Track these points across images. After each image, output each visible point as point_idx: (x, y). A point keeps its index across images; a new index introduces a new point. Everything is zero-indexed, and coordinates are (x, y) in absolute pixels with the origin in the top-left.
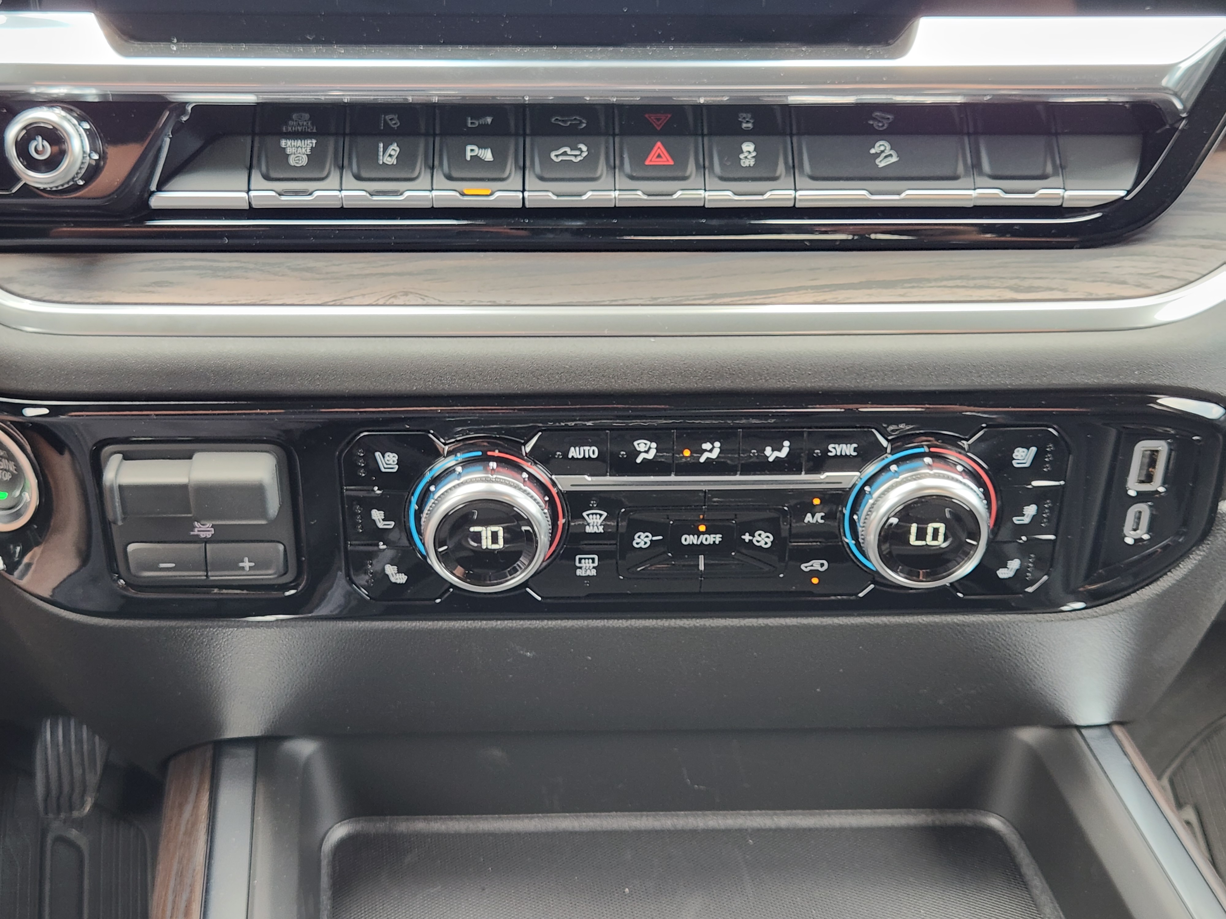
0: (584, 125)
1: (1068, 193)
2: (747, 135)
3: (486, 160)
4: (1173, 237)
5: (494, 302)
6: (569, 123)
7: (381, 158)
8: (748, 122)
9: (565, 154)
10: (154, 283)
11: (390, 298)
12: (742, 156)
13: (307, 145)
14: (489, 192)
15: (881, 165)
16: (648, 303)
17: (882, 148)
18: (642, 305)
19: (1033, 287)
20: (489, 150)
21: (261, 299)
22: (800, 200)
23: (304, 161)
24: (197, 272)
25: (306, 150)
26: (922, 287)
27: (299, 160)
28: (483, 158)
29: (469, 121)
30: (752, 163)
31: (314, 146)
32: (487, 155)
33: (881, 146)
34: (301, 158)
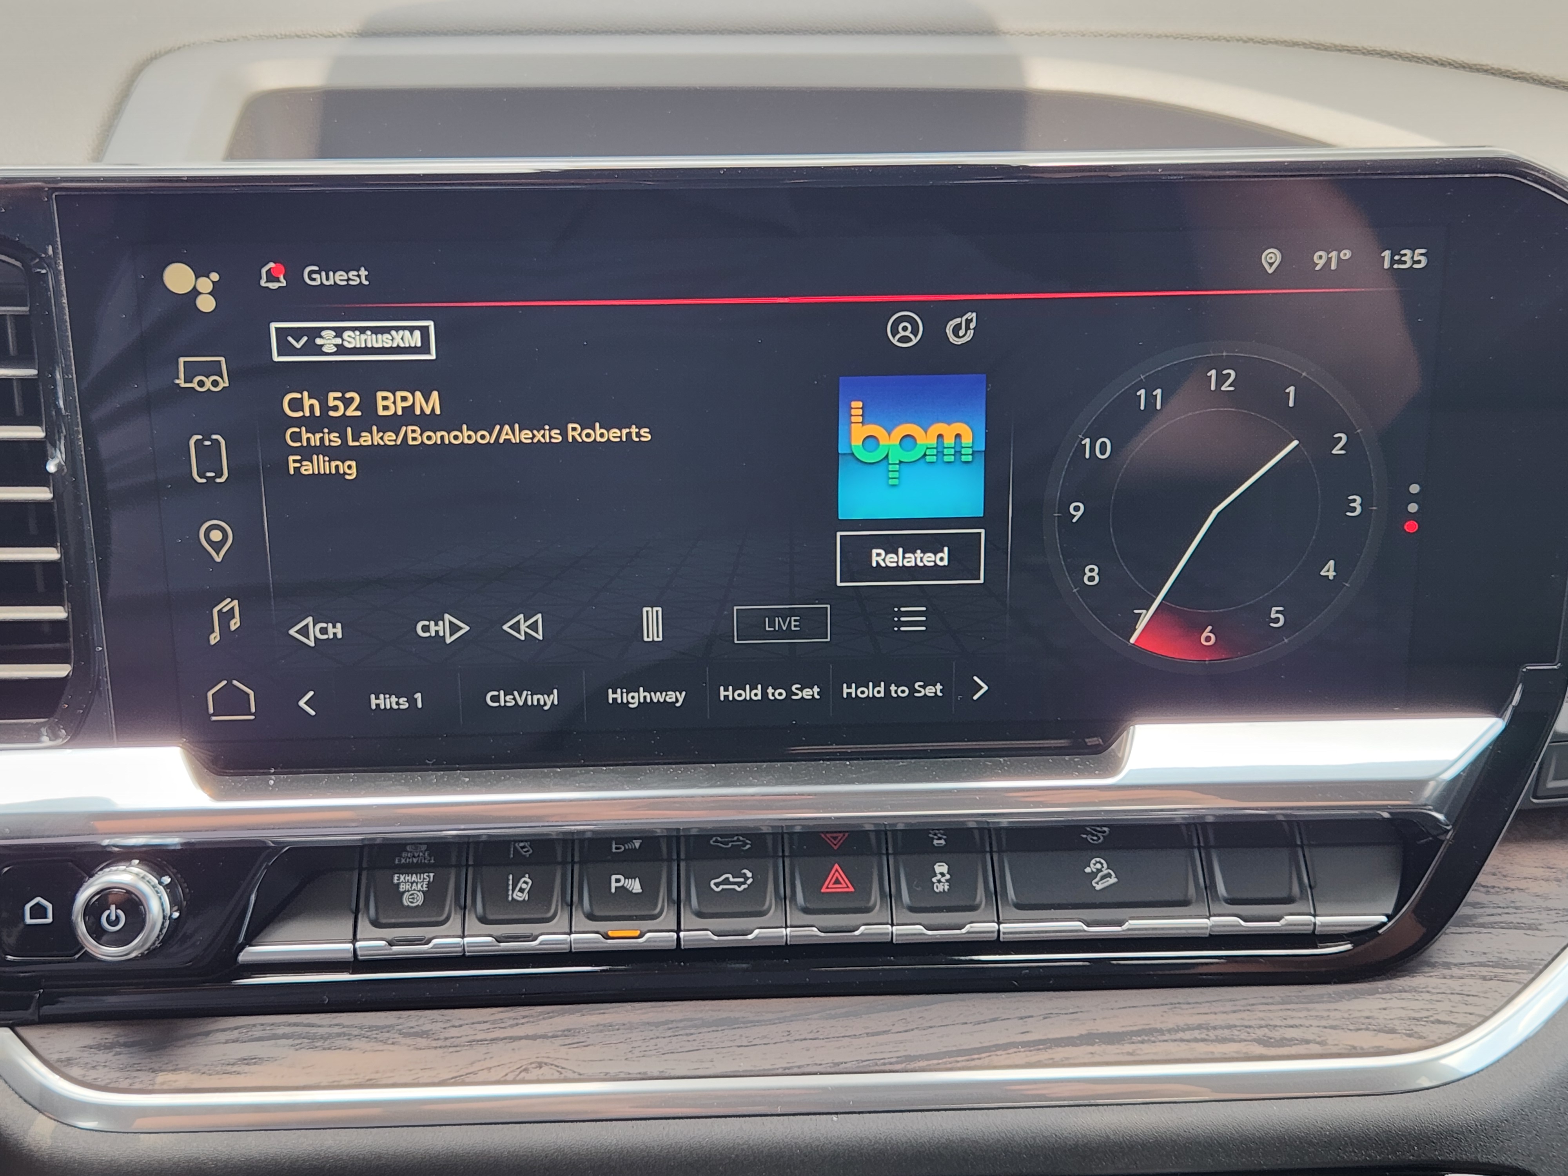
0: (748, 846)
1: (1319, 920)
2: (940, 854)
3: (634, 891)
4: (1447, 965)
5: (645, 1073)
6: (730, 845)
7: (510, 892)
8: (940, 839)
9: (726, 881)
10: (240, 1060)
11: (520, 1072)
12: (934, 880)
13: (424, 879)
14: (637, 933)
15: (1098, 887)
16: (829, 1070)
17: (1099, 866)
18: (821, 1074)
19: (1286, 1039)
20: (637, 880)
21: (367, 1078)
22: (1004, 933)
23: (420, 900)
24: (290, 1042)
25: (422, 886)
26: (1154, 1042)
27: (413, 898)
28: (630, 889)
29: (614, 846)
30: (946, 888)
31: (431, 880)
32: (635, 886)
33: (1096, 864)
34: (416, 896)
